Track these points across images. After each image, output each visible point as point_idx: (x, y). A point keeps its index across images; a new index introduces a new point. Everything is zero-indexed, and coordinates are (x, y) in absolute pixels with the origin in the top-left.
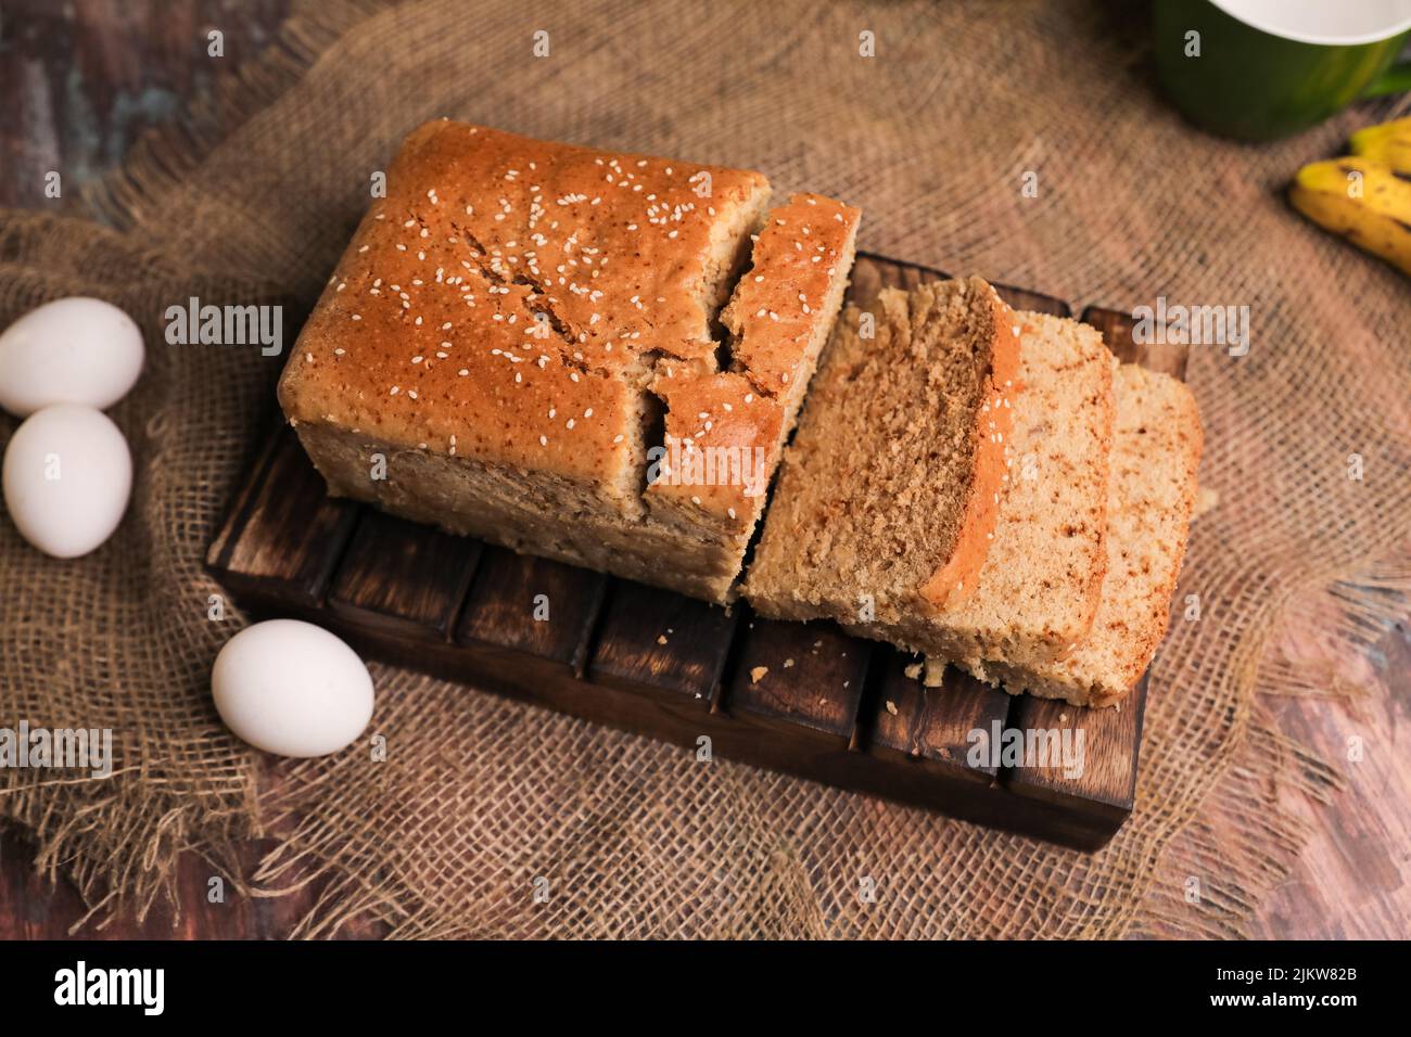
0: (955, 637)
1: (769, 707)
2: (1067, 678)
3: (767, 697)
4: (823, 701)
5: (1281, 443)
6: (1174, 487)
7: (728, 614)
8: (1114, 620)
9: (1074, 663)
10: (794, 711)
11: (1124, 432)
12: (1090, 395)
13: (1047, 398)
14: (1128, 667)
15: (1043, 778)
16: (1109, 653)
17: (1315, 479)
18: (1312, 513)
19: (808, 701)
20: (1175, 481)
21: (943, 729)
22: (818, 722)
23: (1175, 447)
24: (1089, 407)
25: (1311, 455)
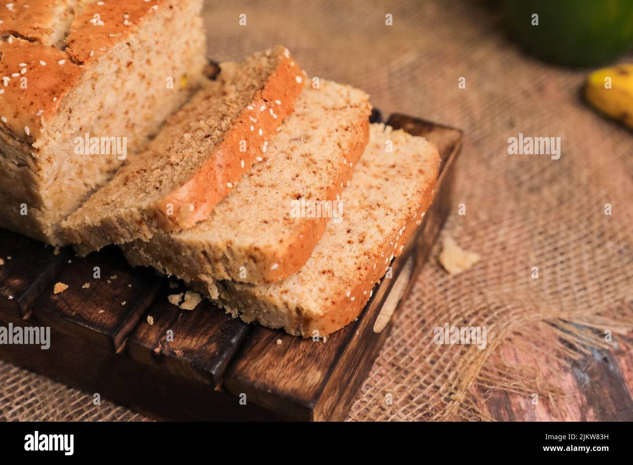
0: (189, 253)
1: (59, 310)
2: (279, 303)
3: (61, 304)
4: (101, 311)
5: (540, 233)
6: (403, 198)
7: (56, 252)
8: (326, 268)
9: (286, 292)
10: (78, 315)
11: (379, 166)
12: (345, 124)
13: (311, 122)
14: (326, 299)
15: (249, 378)
16: (315, 289)
17: (560, 258)
18: (554, 280)
19: (90, 310)
20: (406, 195)
21: (185, 338)
22: (92, 324)
23: (413, 177)
24: (342, 132)
25: (561, 243)
